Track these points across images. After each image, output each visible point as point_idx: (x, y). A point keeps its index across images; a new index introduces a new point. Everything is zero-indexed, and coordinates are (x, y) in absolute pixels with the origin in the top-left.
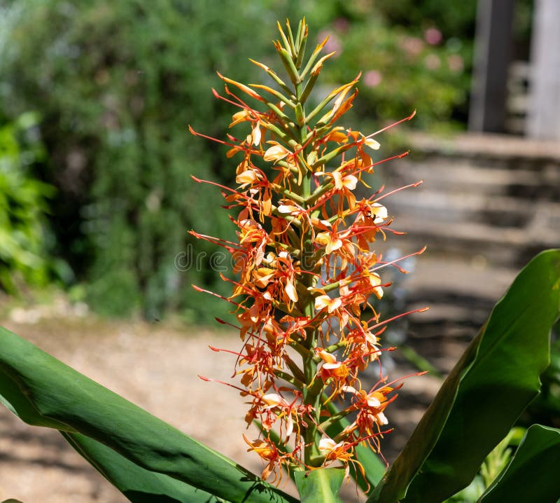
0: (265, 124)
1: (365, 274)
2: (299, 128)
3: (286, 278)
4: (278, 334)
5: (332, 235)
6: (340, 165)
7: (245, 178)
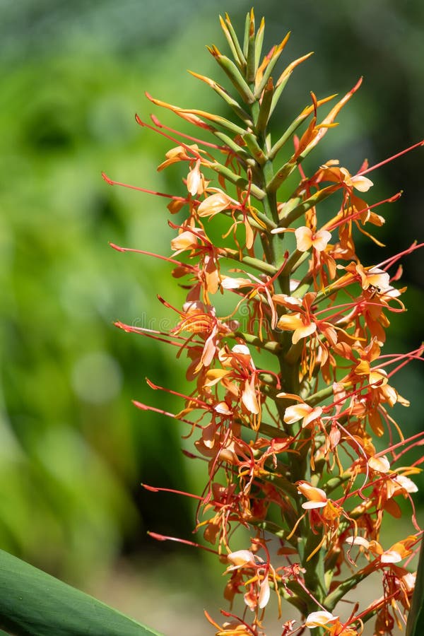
0: (208, 163)
1: (362, 371)
2: (260, 166)
3: (244, 382)
4: (241, 463)
5: (304, 317)
6: (336, 215)
7: (181, 242)
